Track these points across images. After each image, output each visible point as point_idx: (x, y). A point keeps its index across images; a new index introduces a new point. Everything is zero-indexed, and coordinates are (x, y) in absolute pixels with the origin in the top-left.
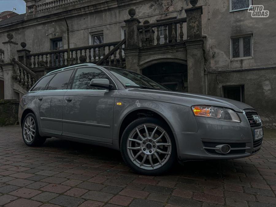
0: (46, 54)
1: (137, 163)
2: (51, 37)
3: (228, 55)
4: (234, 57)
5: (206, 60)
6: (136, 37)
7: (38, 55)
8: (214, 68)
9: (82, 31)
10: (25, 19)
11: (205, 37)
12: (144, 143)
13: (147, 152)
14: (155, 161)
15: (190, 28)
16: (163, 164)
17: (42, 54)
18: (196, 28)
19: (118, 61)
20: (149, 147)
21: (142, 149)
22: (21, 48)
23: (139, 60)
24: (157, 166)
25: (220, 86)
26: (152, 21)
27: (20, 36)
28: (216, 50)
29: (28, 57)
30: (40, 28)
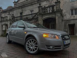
0: (19, 17)
1: (29, 51)
2: (20, 12)
3: (70, 15)
4: (72, 15)
5: (63, 17)
6: (41, 11)
7: (16, 17)
8: (65, 19)
9: (28, 10)
10: (14, 8)
11: (63, 10)
12: (31, 45)
13: (31, 48)
14: (34, 50)
15: (56, 8)
16: (36, 51)
17: (17, 17)
18: (58, 8)
19: (36, 18)
20: (32, 46)
21: (30, 46)
22: (12, 16)
23: (42, 18)
24: (34, 52)
25: (67, 24)
26: (47, 6)
27: (13, 12)
28: (66, 14)
29: (14, 18)
30: (17, 10)
